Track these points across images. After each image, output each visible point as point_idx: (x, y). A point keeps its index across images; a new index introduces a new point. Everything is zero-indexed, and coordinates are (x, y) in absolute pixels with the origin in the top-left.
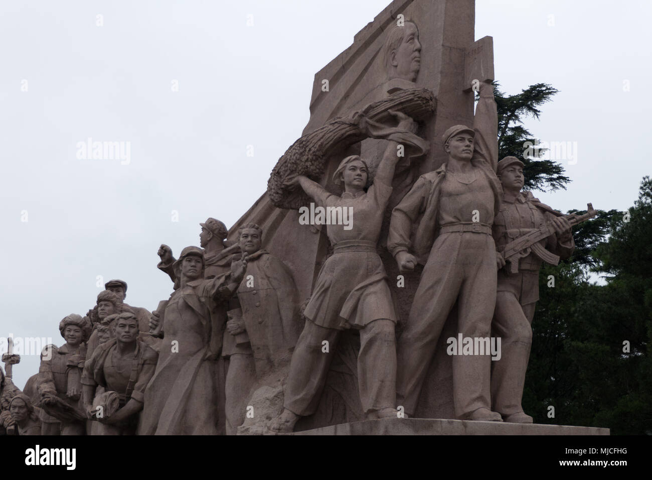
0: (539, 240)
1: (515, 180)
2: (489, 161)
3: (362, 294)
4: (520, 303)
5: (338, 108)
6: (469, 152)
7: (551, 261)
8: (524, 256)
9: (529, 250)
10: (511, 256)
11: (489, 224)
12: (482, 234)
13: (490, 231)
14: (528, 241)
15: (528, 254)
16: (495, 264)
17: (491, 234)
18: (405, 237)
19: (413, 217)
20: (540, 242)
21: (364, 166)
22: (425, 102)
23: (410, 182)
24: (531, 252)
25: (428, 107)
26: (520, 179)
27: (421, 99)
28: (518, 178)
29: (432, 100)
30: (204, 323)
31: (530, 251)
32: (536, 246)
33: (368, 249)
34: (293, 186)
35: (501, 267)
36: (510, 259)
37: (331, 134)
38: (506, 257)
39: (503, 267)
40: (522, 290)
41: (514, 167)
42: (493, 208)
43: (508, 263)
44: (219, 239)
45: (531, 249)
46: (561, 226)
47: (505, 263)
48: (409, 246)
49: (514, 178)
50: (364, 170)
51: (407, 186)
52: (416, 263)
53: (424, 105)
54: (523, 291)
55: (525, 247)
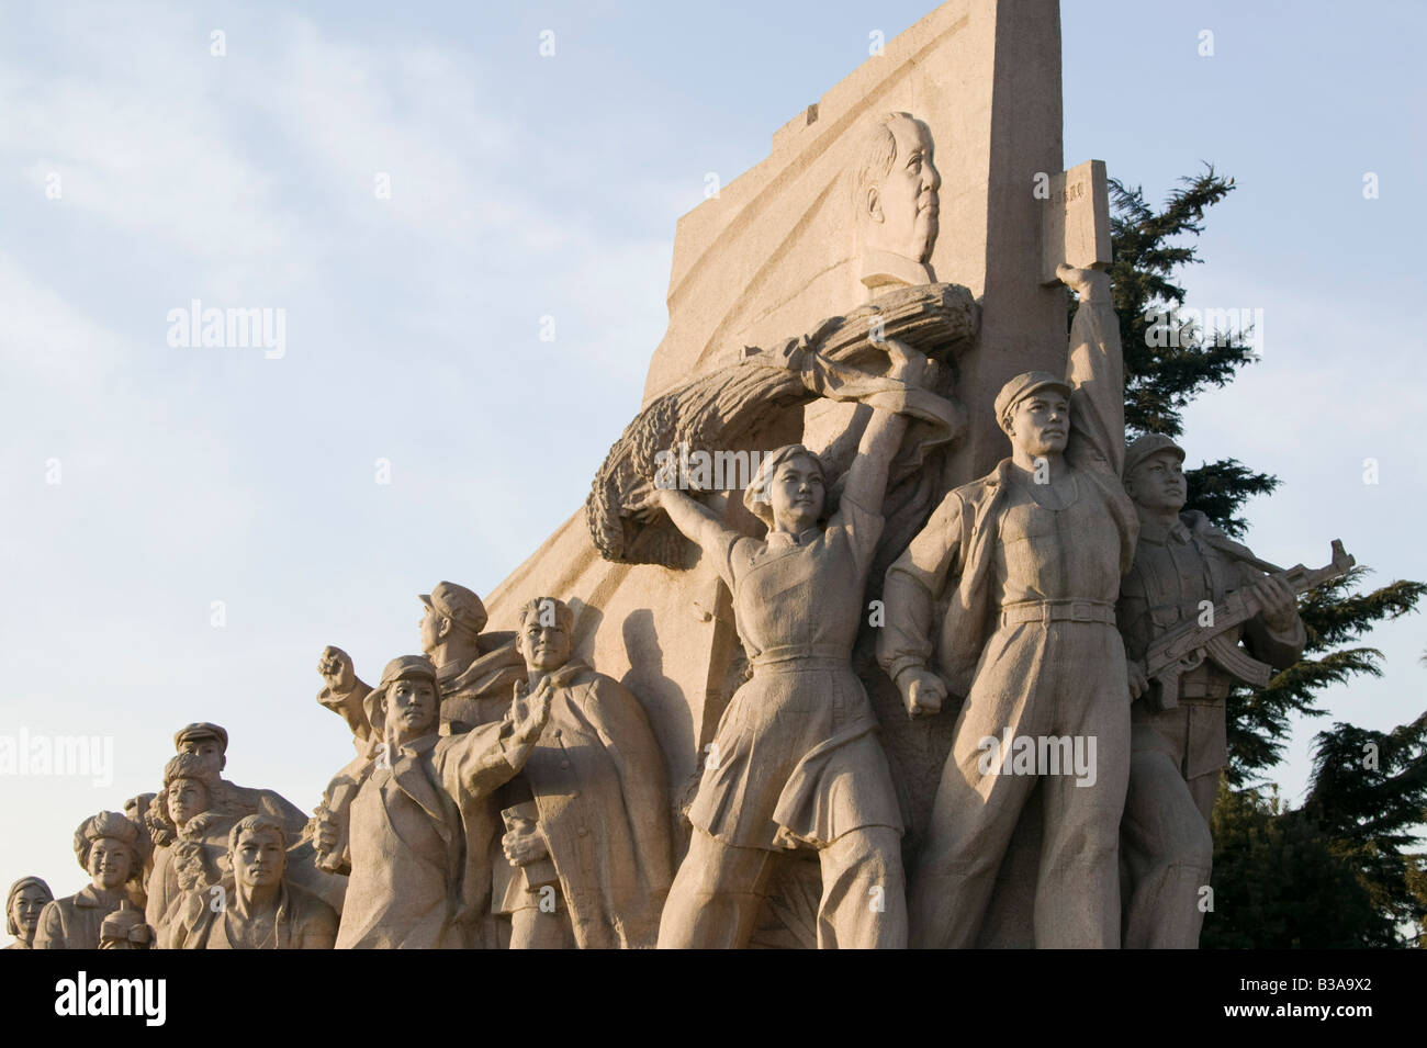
1: (1167, 491)
2: (1106, 455)
3: (823, 769)
4: (1185, 776)
5: (740, 308)
6: (1059, 434)
7: (1252, 676)
8: (1191, 668)
9: (1202, 654)
10: (1160, 670)
11: (1110, 600)
12: (1093, 625)
13: (1112, 617)
15: (1200, 663)
16: (1126, 690)
17: (1114, 622)
18: (918, 635)
19: (935, 587)
20: (1227, 632)
21: (817, 470)
22: (953, 317)
23: (924, 502)
24: (1206, 659)
25: (961, 329)
26: (1178, 486)
27: (944, 311)
28: (1172, 485)
29: (968, 311)
30: (448, 838)
31: (1205, 655)
32: (1218, 644)
33: (833, 664)
34: (647, 513)
35: (1138, 696)
36: (1160, 677)
37: (734, 390)
39: (1143, 694)
40: (1187, 743)
41: (1163, 459)
42: (1117, 563)
43: (1155, 684)
44: (469, 632)
45: (1206, 650)
46: (1273, 596)
47: (1147, 686)
48: (928, 654)
49: (1164, 487)
50: (817, 479)
51: (917, 512)
52: (944, 694)
53: (951, 325)
54: (1190, 747)
55: (1193, 647)
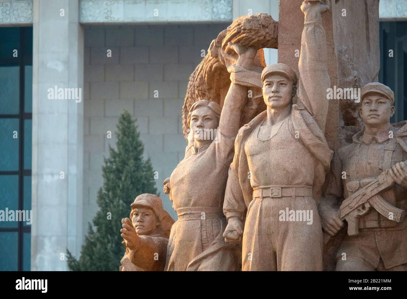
0: (377, 192)
6: (276, 98)
8: (361, 214)
9: (367, 206)
10: (347, 215)
12: (284, 199)
14: (364, 195)
15: (367, 210)
21: (209, 114)
24: (370, 208)
26: (376, 113)
31: (369, 206)
32: (375, 200)
36: (347, 219)
38: (341, 217)
39: (341, 228)
40: (378, 251)
41: (370, 98)
43: (345, 223)
